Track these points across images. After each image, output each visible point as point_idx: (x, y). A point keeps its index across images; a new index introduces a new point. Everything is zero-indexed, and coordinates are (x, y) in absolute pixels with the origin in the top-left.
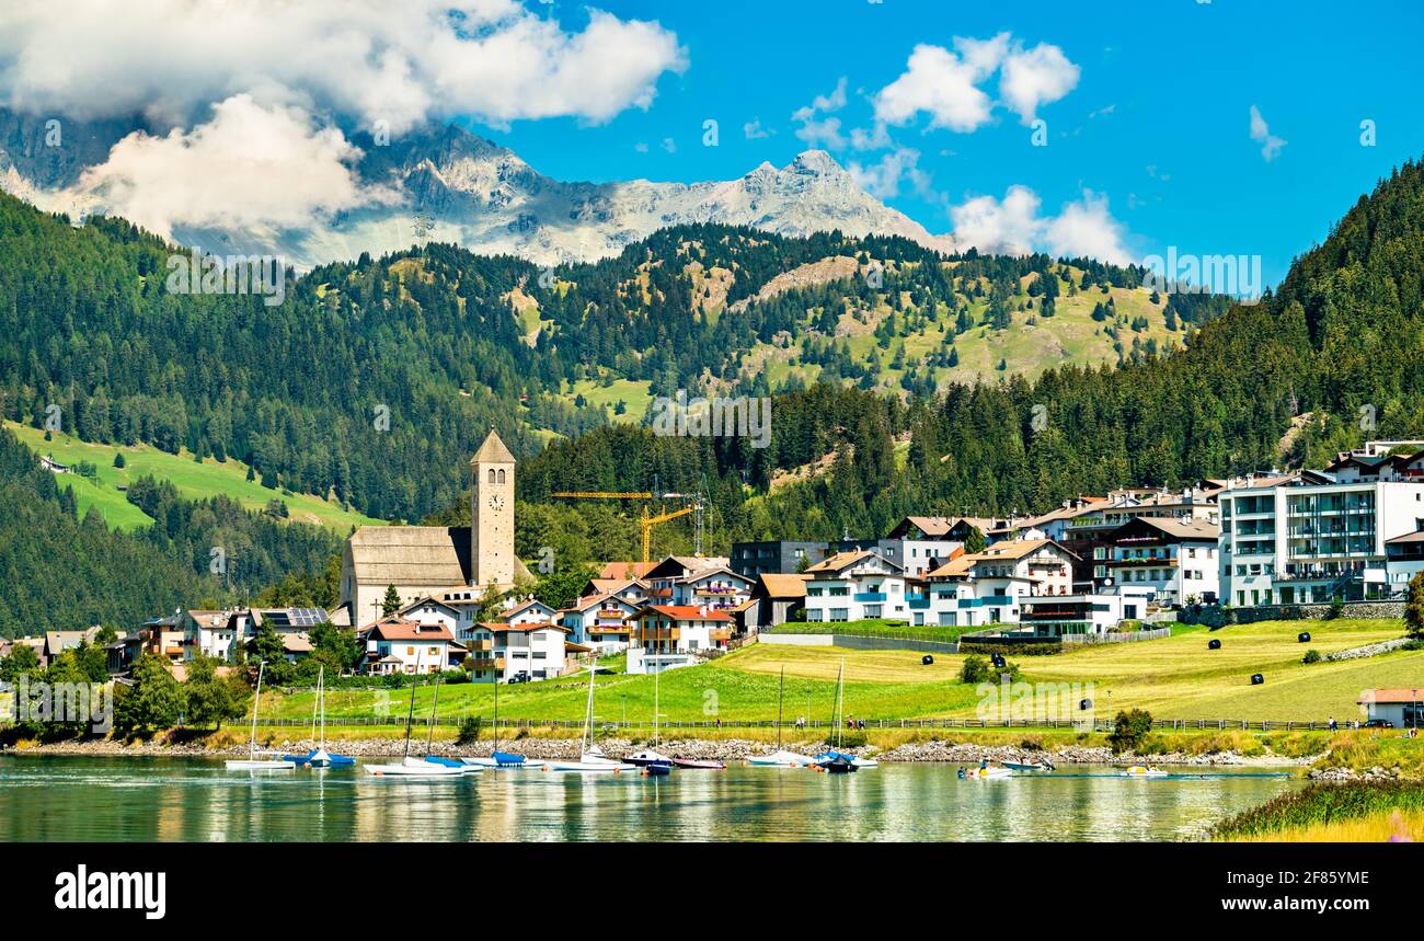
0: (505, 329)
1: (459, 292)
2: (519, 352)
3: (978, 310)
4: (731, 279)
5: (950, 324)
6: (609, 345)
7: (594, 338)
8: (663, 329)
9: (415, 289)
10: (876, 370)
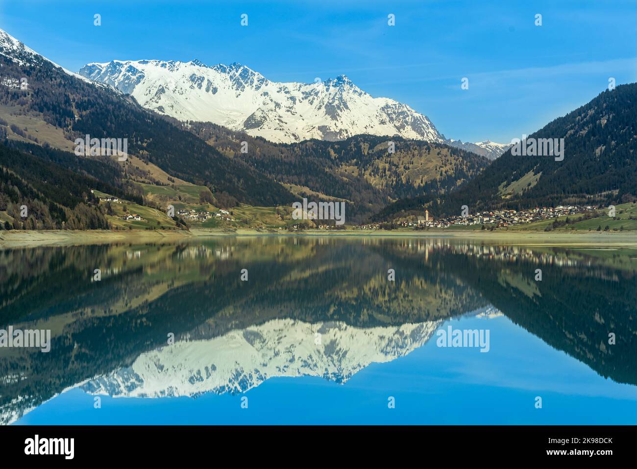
0: (329, 156)
1: (320, 149)
2: (332, 160)
3: (416, 152)
4: (368, 146)
5: (411, 156)
6: (348, 159)
7: (345, 157)
8: (357, 156)
9: (313, 149)
10: (399, 165)
